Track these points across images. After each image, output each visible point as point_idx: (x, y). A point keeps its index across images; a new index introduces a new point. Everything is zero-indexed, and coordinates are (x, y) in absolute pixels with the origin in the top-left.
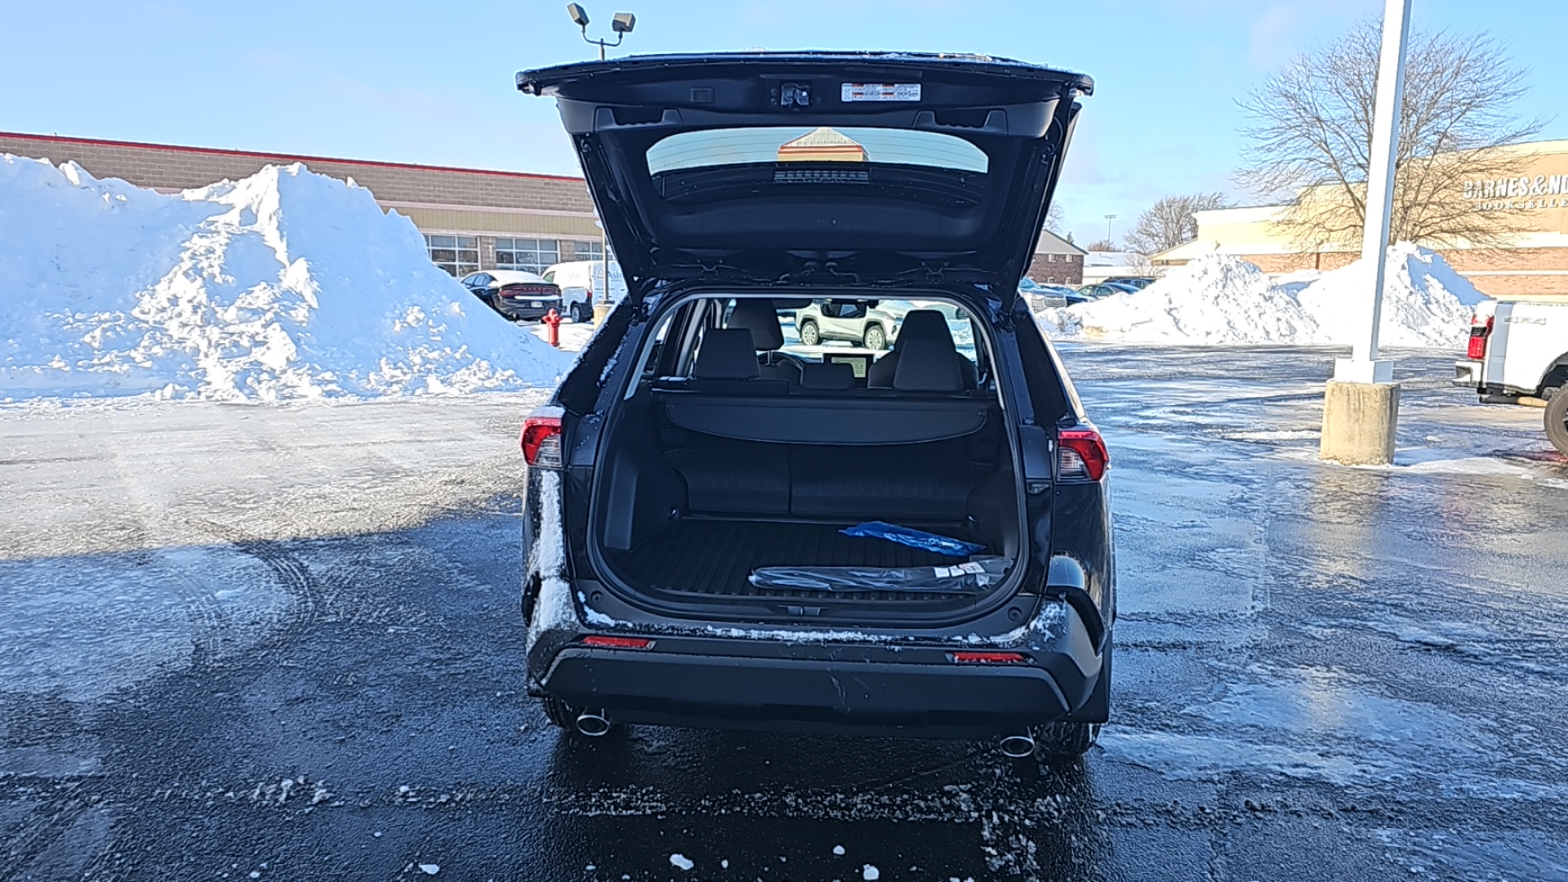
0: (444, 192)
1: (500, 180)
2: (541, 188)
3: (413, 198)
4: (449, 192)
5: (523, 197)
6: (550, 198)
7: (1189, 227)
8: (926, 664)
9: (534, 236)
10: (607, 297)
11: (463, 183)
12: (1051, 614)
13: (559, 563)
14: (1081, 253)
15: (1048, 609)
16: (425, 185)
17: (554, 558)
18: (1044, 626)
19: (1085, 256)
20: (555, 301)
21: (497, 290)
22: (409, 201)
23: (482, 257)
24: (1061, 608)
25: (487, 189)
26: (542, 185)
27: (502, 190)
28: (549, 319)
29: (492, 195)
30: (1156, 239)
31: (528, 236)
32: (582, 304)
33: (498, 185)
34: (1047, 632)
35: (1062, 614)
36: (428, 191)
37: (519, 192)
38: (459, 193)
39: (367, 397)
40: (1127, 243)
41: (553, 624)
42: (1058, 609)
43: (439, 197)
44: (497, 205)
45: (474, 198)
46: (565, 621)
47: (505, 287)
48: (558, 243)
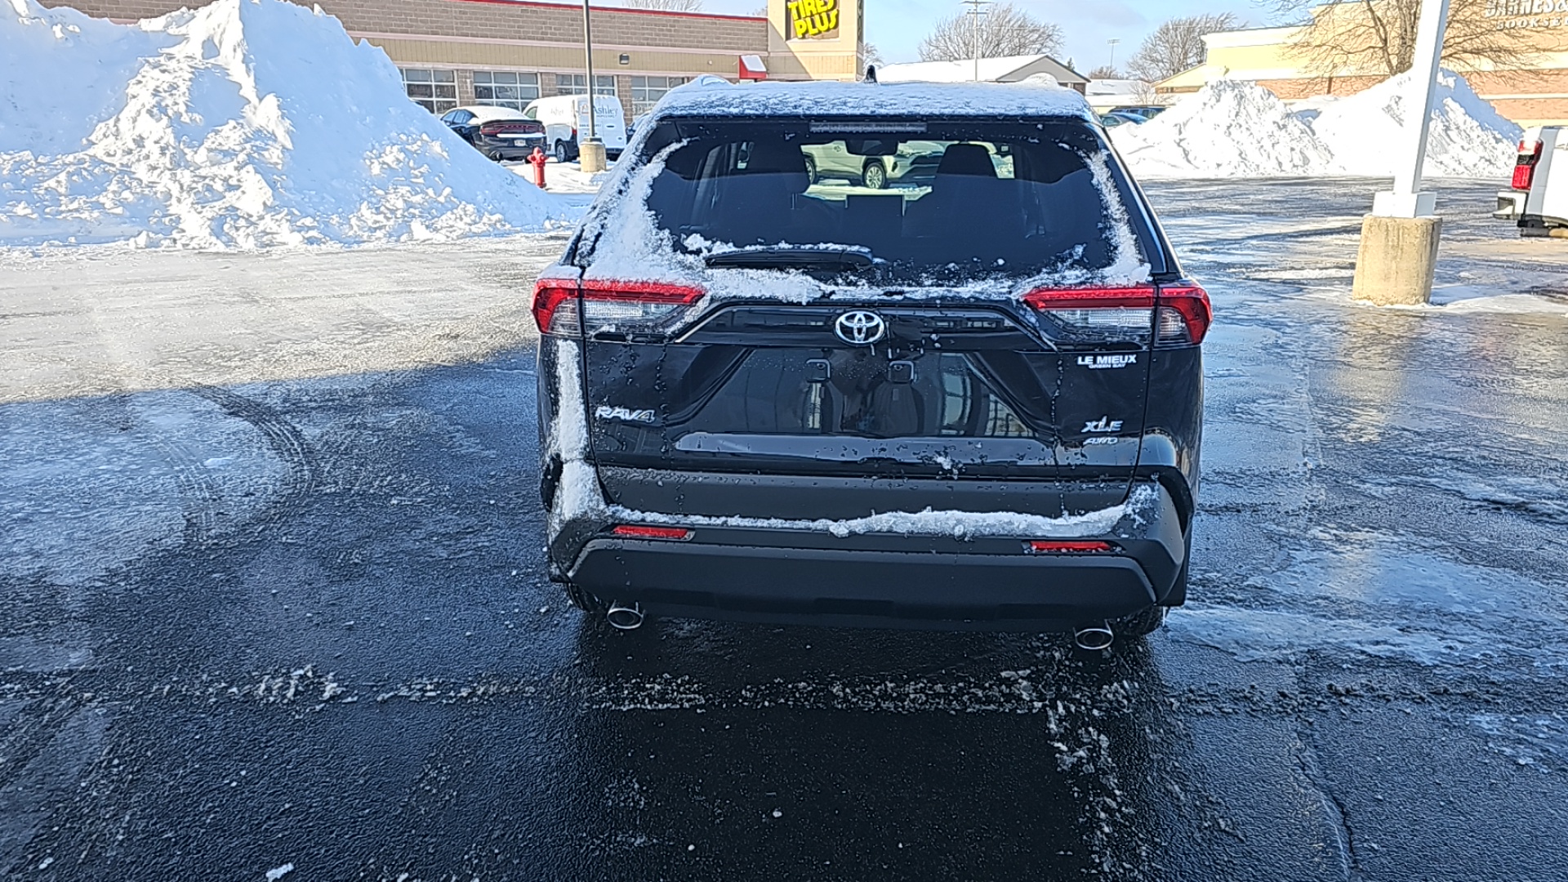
0: (417, 21)
1: (475, 8)
2: (518, 16)
3: (384, 28)
4: (421, 21)
5: (500, 25)
6: (528, 27)
7: (1195, 51)
8: (999, 555)
9: (513, 69)
10: (593, 135)
11: (436, 11)
12: (1142, 497)
13: (582, 445)
14: (1083, 81)
15: (1138, 492)
16: (395, 14)
17: (576, 439)
18: (1134, 510)
19: (1088, 84)
20: (539, 139)
21: (477, 128)
22: (381, 31)
23: (460, 93)
24: (1153, 490)
25: (461, 18)
26: (519, 13)
27: (477, 19)
28: (534, 159)
29: (467, 24)
30: (1161, 64)
31: (507, 69)
32: (567, 142)
33: (473, 13)
34: (1137, 517)
35: (1154, 497)
36: (400, 20)
37: (495, 20)
38: (432, 22)
39: (350, 244)
40: (1130, 70)
41: (579, 512)
42: (1149, 491)
43: (412, 26)
44: (473, 36)
45: (448, 28)
46: (592, 510)
47: (487, 124)
48: (539, 75)
